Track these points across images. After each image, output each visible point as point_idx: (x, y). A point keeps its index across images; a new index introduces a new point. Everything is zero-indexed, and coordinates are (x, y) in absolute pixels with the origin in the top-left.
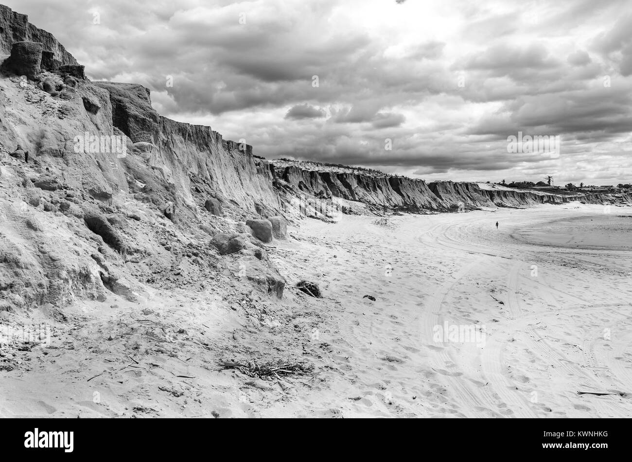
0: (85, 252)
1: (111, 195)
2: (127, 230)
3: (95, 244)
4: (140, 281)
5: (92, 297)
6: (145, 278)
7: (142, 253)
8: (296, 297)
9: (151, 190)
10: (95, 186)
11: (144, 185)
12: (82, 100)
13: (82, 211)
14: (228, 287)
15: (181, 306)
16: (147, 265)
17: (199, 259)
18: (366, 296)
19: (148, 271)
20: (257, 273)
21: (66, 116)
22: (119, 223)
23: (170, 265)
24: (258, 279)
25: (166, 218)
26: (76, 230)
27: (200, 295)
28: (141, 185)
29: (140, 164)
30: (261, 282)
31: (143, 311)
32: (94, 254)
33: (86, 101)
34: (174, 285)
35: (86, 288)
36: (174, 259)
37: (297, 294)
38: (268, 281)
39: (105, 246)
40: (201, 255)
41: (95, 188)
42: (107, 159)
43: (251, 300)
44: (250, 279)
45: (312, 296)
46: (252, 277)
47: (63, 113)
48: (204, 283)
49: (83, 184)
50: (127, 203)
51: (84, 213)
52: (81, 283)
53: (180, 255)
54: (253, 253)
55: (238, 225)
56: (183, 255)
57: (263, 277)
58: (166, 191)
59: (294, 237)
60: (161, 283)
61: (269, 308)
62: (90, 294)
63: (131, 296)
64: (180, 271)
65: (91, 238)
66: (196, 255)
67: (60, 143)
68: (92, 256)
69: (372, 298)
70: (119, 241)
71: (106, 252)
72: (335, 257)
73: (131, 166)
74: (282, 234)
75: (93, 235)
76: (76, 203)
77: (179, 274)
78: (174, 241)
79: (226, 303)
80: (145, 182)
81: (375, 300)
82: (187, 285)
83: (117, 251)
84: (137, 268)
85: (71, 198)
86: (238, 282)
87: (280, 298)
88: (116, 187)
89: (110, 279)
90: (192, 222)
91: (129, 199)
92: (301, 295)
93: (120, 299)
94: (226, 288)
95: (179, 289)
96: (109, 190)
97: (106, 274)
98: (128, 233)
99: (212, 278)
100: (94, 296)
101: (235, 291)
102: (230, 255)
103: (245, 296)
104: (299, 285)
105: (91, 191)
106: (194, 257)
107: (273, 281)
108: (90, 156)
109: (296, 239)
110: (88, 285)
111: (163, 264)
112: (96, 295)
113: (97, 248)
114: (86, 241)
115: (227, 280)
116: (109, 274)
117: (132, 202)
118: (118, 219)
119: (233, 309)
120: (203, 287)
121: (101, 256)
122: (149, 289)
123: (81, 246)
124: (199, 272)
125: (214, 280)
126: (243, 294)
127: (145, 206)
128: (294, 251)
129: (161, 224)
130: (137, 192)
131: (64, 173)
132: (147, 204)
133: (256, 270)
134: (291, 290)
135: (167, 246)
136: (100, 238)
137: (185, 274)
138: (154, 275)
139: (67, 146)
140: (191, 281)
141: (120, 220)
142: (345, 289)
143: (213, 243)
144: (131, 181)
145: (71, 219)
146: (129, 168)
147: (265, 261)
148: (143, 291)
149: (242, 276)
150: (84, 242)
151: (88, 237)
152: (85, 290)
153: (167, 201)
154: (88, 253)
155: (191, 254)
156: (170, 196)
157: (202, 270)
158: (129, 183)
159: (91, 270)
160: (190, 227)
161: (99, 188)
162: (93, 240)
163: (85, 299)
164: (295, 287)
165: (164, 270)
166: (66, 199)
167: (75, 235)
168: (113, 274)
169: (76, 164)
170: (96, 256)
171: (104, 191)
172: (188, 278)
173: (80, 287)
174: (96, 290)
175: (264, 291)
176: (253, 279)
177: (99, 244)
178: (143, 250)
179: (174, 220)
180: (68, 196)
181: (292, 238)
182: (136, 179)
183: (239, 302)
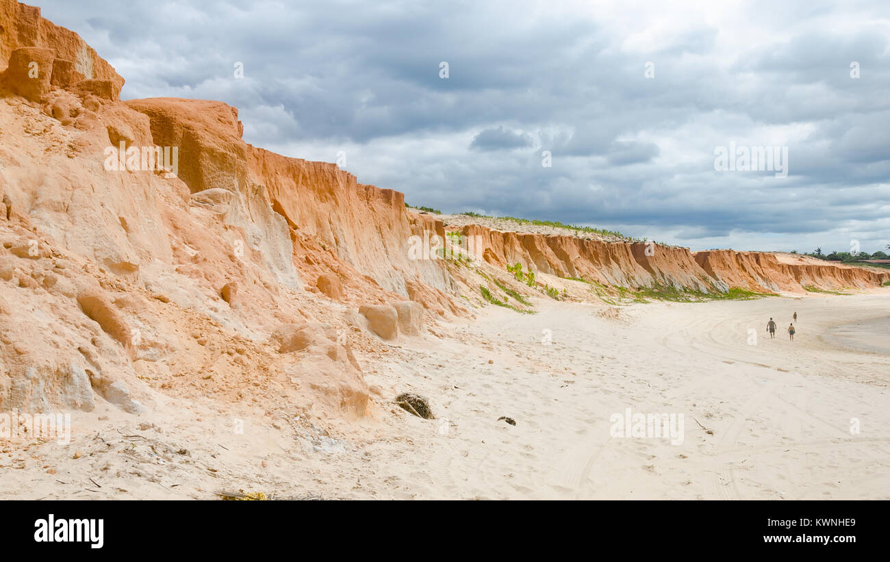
0: (68, 343)
1: (137, 267)
2: (144, 316)
3: (87, 333)
4: (151, 386)
5: (74, 405)
6: (160, 383)
7: (161, 348)
8: (388, 416)
9: (205, 260)
10: (113, 254)
11: (196, 252)
12: (107, 130)
13: (75, 288)
14: (279, 398)
15: (198, 420)
16: (168, 364)
17: (244, 358)
18: (502, 418)
19: (166, 372)
20: (325, 378)
21: (78, 153)
22: (133, 305)
23: (202, 365)
24: (326, 388)
25: (221, 300)
26: (63, 313)
27: (234, 408)
28: (191, 252)
29: (194, 222)
30: (330, 391)
31: (141, 425)
32: (82, 346)
33: (113, 132)
34: (200, 393)
35: (66, 392)
36: (208, 357)
37: (393, 412)
38: (341, 391)
39: (104, 338)
40: (248, 353)
41: (113, 256)
42: (141, 215)
43: (308, 417)
44: (313, 387)
45: (417, 415)
46: (317, 384)
47: (74, 149)
48: (243, 391)
49: (95, 250)
50: (162, 278)
51: (77, 291)
52: (59, 386)
53: (218, 352)
54: (325, 351)
55: (346, 313)
56: (222, 353)
57: (333, 385)
58: (229, 261)
59: (434, 333)
60: (181, 389)
61: (336, 429)
62: (71, 400)
63: (130, 405)
64: (211, 373)
65: (84, 325)
66: (238, 351)
67: (64, 192)
68: (79, 349)
69: (511, 422)
70: (124, 330)
71: (102, 344)
72: (490, 362)
73: (179, 224)
74: (413, 327)
75: (84, 318)
76: (68, 276)
77: (209, 378)
78: (214, 332)
79: (269, 418)
80: (198, 249)
81: (515, 424)
82: (217, 393)
83: (120, 343)
84: (152, 367)
85: (61, 270)
86: (294, 392)
87: (362, 416)
88: (147, 256)
89: (102, 381)
90: (263, 307)
91: (167, 273)
92: (398, 413)
93: (114, 411)
94: (274, 399)
95: (205, 398)
96: (134, 259)
97: (97, 375)
98: (145, 320)
99: (256, 385)
100: (76, 404)
101: (286, 403)
102: (293, 353)
103: (301, 410)
104: (399, 399)
105: (107, 261)
106: (237, 355)
107: (349, 391)
108: (109, 211)
109: (437, 336)
110: (69, 389)
111: (190, 363)
112: (79, 402)
113: (90, 339)
114: (75, 328)
115: (279, 387)
116: (101, 374)
117: (170, 277)
118: (131, 299)
119: (275, 426)
120: (240, 396)
121: (92, 349)
122: (160, 398)
123: (63, 335)
124: (241, 375)
125: (259, 387)
126: (298, 408)
127: (191, 282)
128: (428, 352)
129: (211, 309)
130: (185, 262)
131: (69, 235)
132: (197, 280)
133: (325, 374)
134: (386, 406)
135: (202, 339)
136: (96, 324)
137: (218, 378)
138: (174, 378)
139: (74, 197)
140: (225, 388)
141: (134, 301)
142: (477, 407)
143: (276, 337)
144: (176, 246)
145: (57, 298)
146: (176, 227)
147: (342, 363)
148: (150, 399)
149: (303, 383)
150: (72, 330)
151: (79, 323)
152: (64, 395)
153: (228, 276)
154: (72, 345)
155: (233, 351)
156: (235, 269)
157: (245, 372)
158: (174, 249)
159: (75, 368)
160: (258, 314)
161: (119, 256)
162: (85, 328)
163: (64, 407)
164: (392, 403)
165: (189, 371)
166: (53, 271)
167: (60, 321)
168: (107, 375)
169: (87, 222)
170: (85, 349)
171: (126, 260)
172: (221, 384)
173: (58, 390)
174: (80, 395)
175: (334, 404)
176: (318, 387)
177: (93, 333)
178: (164, 343)
179: (233, 304)
180: (57, 267)
181: (429, 333)
182: (185, 243)
183: (288, 419)
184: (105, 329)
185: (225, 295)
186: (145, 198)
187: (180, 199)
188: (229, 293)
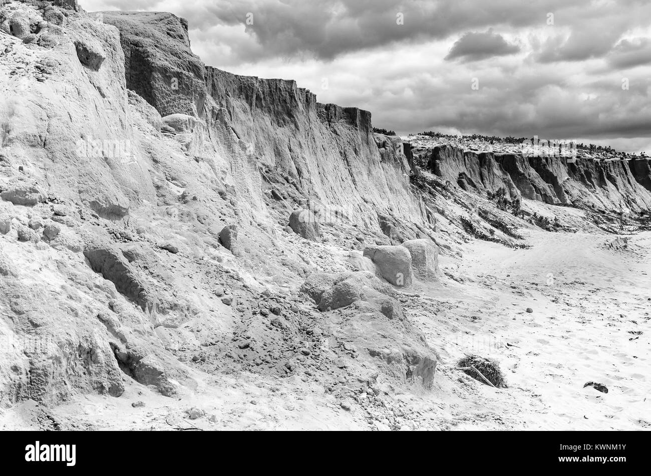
0: (86, 310)
1: (127, 210)
2: (156, 271)
3: (102, 296)
4: (180, 360)
5: (101, 389)
6: (189, 355)
7: (182, 311)
8: (458, 386)
9: (195, 199)
10: (100, 196)
11: (182, 190)
12: (74, 47)
13: (80, 239)
14: (335, 368)
15: (252, 403)
16: (192, 331)
17: (281, 319)
18: (590, 384)
19: (193, 341)
20: (385, 342)
21: (48, 75)
22: (143, 258)
23: (232, 330)
24: (388, 355)
25: (221, 247)
26: (71, 271)
27: (286, 384)
28: (177, 191)
29: (175, 154)
30: (394, 358)
31: (187, 412)
32: (101, 313)
33: (81, 48)
34: (239, 366)
35: (90, 373)
36: (238, 319)
37: (460, 381)
38: (406, 358)
39: (121, 300)
40: (285, 313)
41: (101, 199)
43: (376, 392)
44: (373, 354)
45: (487, 383)
46: (377, 350)
47: (43, 71)
48: (292, 362)
49: (80, 192)
50: (154, 223)
52: (82, 365)
53: (249, 313)
54: (378, 307)
55: (349, 256)
56: (254, 313)
57: (396, 351)
58: (221, 200)
59: (452, 277)
60: (216, 363)
61: (409, 406)
62: (97, 382)
63: (167, 386)
64: (249, 341)
65: (97, 286)
66: (275, 311)
67: (39, 123)
68: (98, 316)
69: (601, 388)
70: (143, 290)
71: (122, 309)
72: (529, 311)
73: (158, 157)
74: (430, 271)
75: (99, 279)
76: (70, 226)
77: (247, 346)
78: (237, 288)
79: (331, 397)
80: (184, 186)
81: (606, 391)
82: (261, 366)
83: (139, 307)
84: (175, 336)
85: (61, 217)
86: (352, 360)
87: (429, 387)
88: (134, 195)
89: (129, 356)
90: (268, 254)
91: (158, 216)
92: (466, 382)
93: (148, 393)
94: (330, 371)
95: (248, 373)
96: (123, 201)
97: (123, 349)
98: (158, 276)
99: (306, 354)
100: (102, 387)
101: (346, 375)
102: (336, 311)
103: (365, 384)
104: (462, 363)
105: (94, 205)
106: (272, 316)
107: (415, 358)
109: (456, 280)
110: (93, 368)
111: (219, 328)
112: (107, 384)
113: (107, 303)
114: (88, 290)
115: (333, 356)
116: (127, 347)
118: (140, 251)
119: (344, 407)
120: (289, 368)
121: (113, 317)
122: (198, 375)
123: (80, 300)
124: (283, 342)
125: (308, 356)
126: (361, 381)
128: (452, 301)
129: (214, 258)
130: (171, 202)
131: (50, 175)
132: (189, 223)
133: (384, 337)
134: (449, 373)
135: (225, 297)
136: (111, 284)
137: (258, 346)
138: (204, 349)
139: (51, 129)
140: (268, 359)
141: (145, 253)
142: (549, 370)
143: (306, 291)
144: (160, 184)
145: (62, 253)
146: (155, 161)
147: (400, 322)
148: (187, 377)
149: (359, 349)
150: (85, 292)
151: (91, 284)
152: (88, 376)
153: (223, 217)
154: (92, 312)
155: (267, 311)
156: (228, 209)
157: (287, 338)
158: (158, 187)
159: (100, 342)
160: (264, 263)
161: (107, 198)
162: (99, 290)
163: (89, 392)
164: (455, 369)
165: (221, 339)
166: (52, 219)
167: (70, 282)
168: (134, 348)
169: (68, 158)
170: (105, 317)
171: (116, 203)
172: (263, 353)
173: (80, 369)
174: (106, 375)
175: (399, 375)
176: (378, 354)
177: (109, 295)
178: (184, 304)
179: (236, 251)
180: (56, 214)
181: (447, 277)
182: (168, 180)
183: (355, 396)
184: (120, 289)
185: (224, 240)
186: (120, 127)
187: (151, 127)
188: (229, 238)
